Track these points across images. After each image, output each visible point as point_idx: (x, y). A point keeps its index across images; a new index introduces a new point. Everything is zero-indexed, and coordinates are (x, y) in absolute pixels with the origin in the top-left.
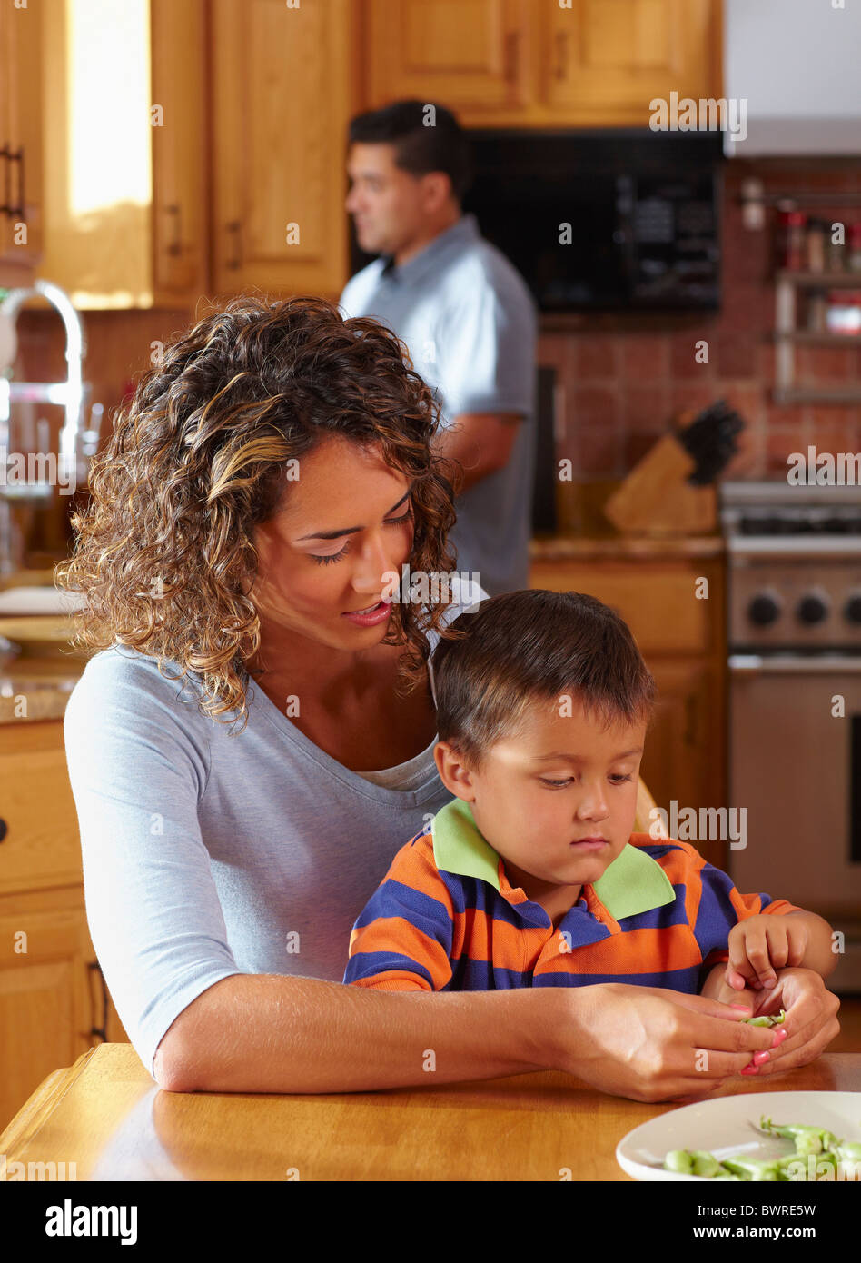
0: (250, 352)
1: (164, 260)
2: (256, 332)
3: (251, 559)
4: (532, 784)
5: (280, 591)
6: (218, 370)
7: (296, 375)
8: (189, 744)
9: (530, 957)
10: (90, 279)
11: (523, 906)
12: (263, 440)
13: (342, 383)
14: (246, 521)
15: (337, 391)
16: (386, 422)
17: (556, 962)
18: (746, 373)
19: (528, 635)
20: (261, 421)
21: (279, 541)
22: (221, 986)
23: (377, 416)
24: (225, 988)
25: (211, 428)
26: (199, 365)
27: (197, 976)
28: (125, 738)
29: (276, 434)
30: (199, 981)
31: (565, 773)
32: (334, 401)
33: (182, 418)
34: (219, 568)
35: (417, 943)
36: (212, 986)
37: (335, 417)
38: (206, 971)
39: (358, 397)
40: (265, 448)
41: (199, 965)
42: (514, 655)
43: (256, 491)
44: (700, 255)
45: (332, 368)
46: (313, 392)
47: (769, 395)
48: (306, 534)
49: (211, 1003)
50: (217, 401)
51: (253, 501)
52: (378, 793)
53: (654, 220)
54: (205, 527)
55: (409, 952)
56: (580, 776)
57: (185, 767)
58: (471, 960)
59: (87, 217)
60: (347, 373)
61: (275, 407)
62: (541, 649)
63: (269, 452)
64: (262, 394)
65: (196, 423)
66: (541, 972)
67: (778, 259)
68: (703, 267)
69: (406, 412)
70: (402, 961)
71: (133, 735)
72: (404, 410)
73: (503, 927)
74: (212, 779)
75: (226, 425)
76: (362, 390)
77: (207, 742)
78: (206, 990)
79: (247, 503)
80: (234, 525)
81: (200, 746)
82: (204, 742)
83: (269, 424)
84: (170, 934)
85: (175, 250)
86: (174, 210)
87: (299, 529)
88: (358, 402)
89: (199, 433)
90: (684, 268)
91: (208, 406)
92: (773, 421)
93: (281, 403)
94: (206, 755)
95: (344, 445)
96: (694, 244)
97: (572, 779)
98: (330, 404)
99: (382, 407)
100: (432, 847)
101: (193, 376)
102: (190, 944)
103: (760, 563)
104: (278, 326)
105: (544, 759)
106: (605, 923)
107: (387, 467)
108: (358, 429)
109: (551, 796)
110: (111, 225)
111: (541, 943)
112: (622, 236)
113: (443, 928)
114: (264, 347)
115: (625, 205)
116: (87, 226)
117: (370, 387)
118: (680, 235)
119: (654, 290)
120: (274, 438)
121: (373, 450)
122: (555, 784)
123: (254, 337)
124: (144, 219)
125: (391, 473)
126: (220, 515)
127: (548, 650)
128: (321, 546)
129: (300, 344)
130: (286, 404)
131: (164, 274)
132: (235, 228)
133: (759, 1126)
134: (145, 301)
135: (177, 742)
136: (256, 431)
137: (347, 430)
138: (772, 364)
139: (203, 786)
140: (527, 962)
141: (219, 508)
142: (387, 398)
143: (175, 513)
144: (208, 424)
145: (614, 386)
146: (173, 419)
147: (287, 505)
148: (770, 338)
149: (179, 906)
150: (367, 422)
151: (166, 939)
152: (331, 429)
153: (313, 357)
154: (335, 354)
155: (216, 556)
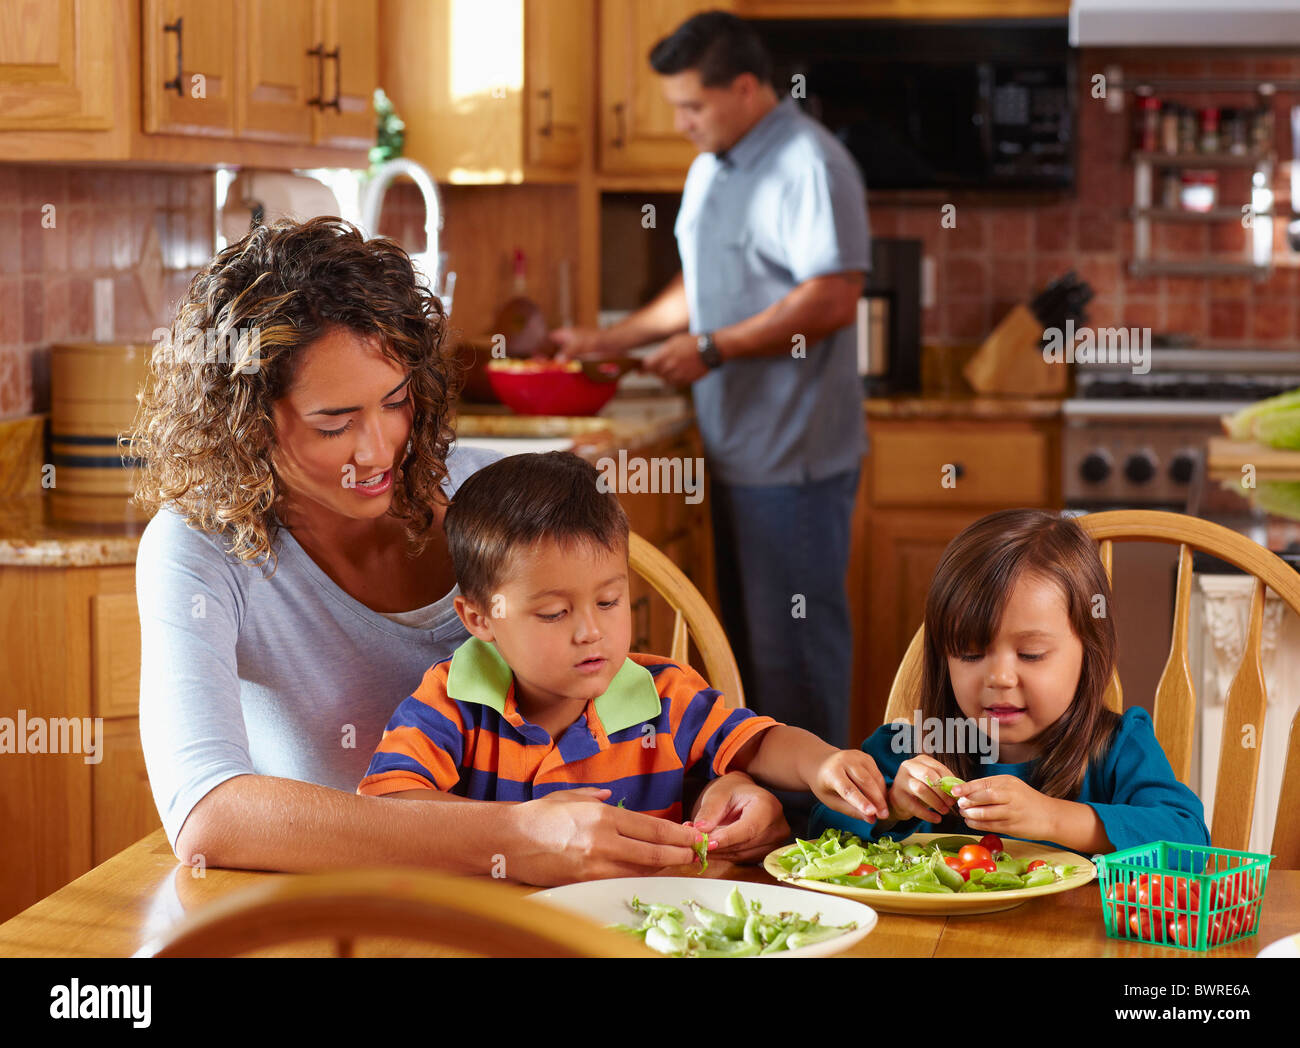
0: (275, 257)
1: (536, 141)
2: (283, 240)
3: (269, 429)
4: (532, 620)
5: (293, 457)
6: (249, 271)
7: (312, 277)
8: (232, 579)
9: (531, 768)
10: (468, 157)
11: (522, 728)
12: (278, 328)
13: (349, 285)
14: (263, 396)
15: (344, 291)
16: (386, 320)
17: (555, 773)
18: (1106, 246)
19: (509, 494)
20: (278, 311)
21: (291, 413)
22: (228, 784)
23: (377, 314)
24: (231, 786)
25: (236, 318)
26: (234, 266)
27: (212, 775)
28: (179, 571)
29: (290, 323)
30: (212, 779)
31: (558, 606)
32: (341, 299)
33: (217, 310)
34: (240, 433)
35: (428, 750)
36: (221, 784)
37: (339, 311)
38: (219, 771)
39: (361, 297)
40: (281, 334)
41: (214, 766)
42: (499, 513)
43: (270, 371)
44: (1052, 138)
45: (342, 272)
46: (326, 291)
47: (1126, 266)
48: (311, 410)
49: (220, 798)
50: (246, 294)
51: (269, 379)
52: (398, 629)
53: (1011, 104)
54: (230, 399)
55: (419, 756)
56: (572, 608)
57: (228, 599)
58: (476, 770)
59: (465, 101)
60: (355, 278)
61: (290, 300)
62: (520, 503)
63: (282, 337)
64: (282, 291)
65: (226, 313)
66: (539, 783)
67: (1136, 140)
68: (1058, 149)
69: (404, 313)
70: (409, 764)
71: (185, 569)
72: (401, 311)
73: (507, 745)
74: (249, 613)
75: (250, 314)
76: (366, 292)
77: (246, 580)
78: (215, 788)
79: (263, 381)
80: (253, 399)
81: (241, 582)
82: (243, 579)
83: (284, 315)
84: (196, 739)
85: (546, 131)
86: (546, 95)
87: (309, 403)
88: (361, 301)
89: (228, 321)
90: (1038, 149)
91: (236, 300)
92: (1130, 292)
93: (295, 298)
94: (244, 592)
95: (348, 335)
96: (1048, 127)
97: (565, 611)
98: (337, 301)
99: (381, 306)
100: (447, 672)
101: (228, 275)
102: (210, 748)
103: (1096, 423)
104: (302, 237)
105: (536, 597)
106: (597, 740)
107: (384, 357)
108: (360, 324)
109: (547, 627)
110: (486, 108)
111: (541, 757)
112: (980, 119)
113: (451, 741)
114: (287, 252)
115: (984, 90)
116: (465, 109)
117: (375, 290)
118: (1035, 118)
119: (1009, 170)
120: (287, 326)
121: (373, 342)
122: (551, 618)
123: (280, 244)
124: (517, 103)
125: (389, 363)
126: (241, 390)
127: (524, 504)
128: (327, 421)
129: (317, 253)
130: (300, 299)
131: (536, 152)
132: (619, 109)
133: (630, 904)
134: (517, 177)
135: (224, 577)
136: (276, 319)
137: (349, 323)
138: (1130, 238)
139: (242, 618)
140: (528, 773)
141: (241, 384)
142: (387, 299)
143: (206, 387)
144: (235, 313)
145: (984, 257)
146: (211, 310)
147: (299, 383)
148: (1127, 214)
149: (206, 716)
150: (365, 317)
151: (193, 743)
152: (336, 322)
153: (326, 263)
154: (348, 261)
155: (237, 423)
